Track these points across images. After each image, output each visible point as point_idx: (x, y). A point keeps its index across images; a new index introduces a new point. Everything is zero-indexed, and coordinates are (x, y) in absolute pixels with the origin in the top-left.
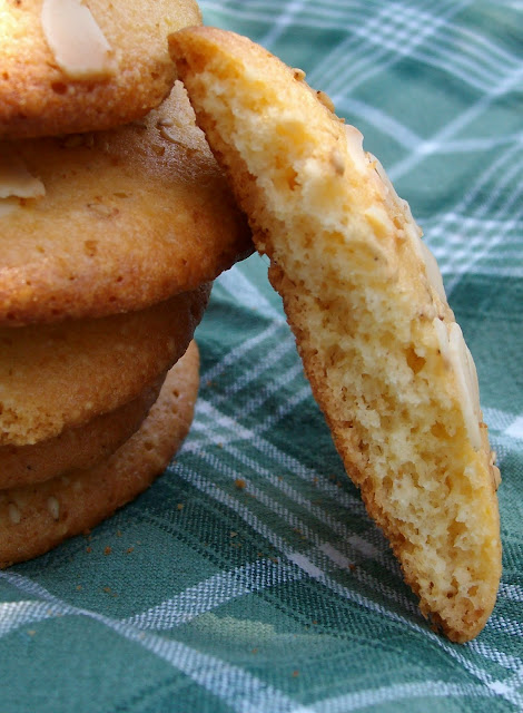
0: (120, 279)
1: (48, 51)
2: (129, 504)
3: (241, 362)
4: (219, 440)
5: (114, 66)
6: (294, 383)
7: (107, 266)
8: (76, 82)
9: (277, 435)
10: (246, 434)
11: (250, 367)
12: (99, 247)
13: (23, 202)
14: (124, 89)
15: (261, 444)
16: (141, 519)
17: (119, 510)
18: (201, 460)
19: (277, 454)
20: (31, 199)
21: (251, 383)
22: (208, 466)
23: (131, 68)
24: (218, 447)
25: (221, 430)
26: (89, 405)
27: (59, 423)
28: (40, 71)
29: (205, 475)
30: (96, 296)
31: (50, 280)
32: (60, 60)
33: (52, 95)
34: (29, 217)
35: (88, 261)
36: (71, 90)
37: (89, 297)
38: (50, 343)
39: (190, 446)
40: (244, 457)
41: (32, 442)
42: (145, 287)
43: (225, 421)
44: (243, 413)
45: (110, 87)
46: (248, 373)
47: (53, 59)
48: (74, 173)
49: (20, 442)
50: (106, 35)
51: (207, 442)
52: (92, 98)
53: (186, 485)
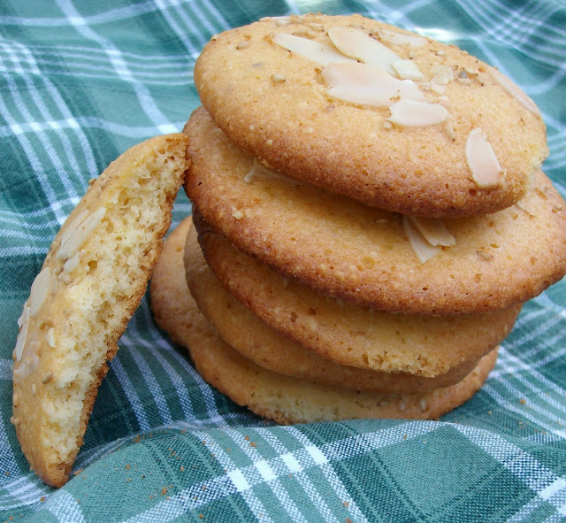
0: (491, 295)
1: (468, 171)
2: (460, 406)
3: (524, 328)
4: (511, 370)
5: (502, 181)
6: (556, 345)
7: (486, 288)
8: (481, 190)
9: (544, 371)
10: (526, 367)
11: (529, 332)
12: (482, 277)
13: (443, 248)
14: (506, 192)
15: (535, 374)
16: (468, 417)
17: (455, 409)
18: (500, 384)
19: (544, 380)
20: (448, 247)
21: (529, 342)
22: (504, 389)
23: (510, 180)
24: (510, 375)
25: (511, 364)
26: (463, 359)
27: (447, 368)
28: (465, 184)
29: (503, 395)
30: (478, 304)
31: (455, 294)
32: (475, 177)
33: (469, 197)
34: (446, 257)
35: (476, 285)
36: (479, 194)
37: (474, 304)
38: (446, 324)
39: (494, 374)
40: (526, 381)
41: (433, 376)
42: (503, 301)
43: (513, 359)
44: (524, 357)
45: (498, 191)
46: (528, 335)
47: (471, 176)
48: (470, 231)
49: (426, 376)
50: (498, 159)
51: (504, 372)
52: (489, 198)
53: (492, 401)
